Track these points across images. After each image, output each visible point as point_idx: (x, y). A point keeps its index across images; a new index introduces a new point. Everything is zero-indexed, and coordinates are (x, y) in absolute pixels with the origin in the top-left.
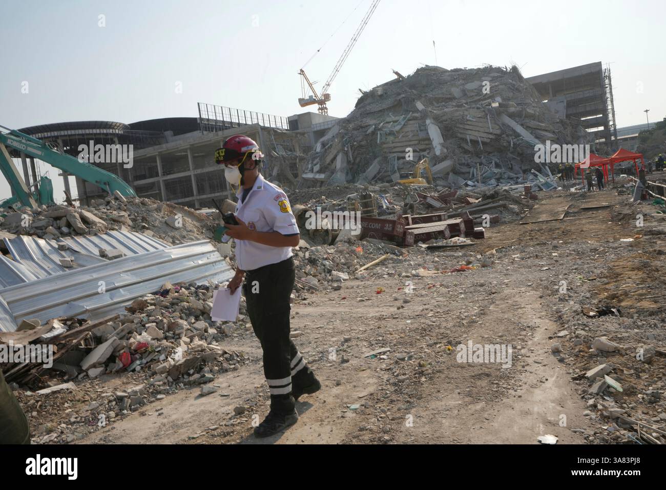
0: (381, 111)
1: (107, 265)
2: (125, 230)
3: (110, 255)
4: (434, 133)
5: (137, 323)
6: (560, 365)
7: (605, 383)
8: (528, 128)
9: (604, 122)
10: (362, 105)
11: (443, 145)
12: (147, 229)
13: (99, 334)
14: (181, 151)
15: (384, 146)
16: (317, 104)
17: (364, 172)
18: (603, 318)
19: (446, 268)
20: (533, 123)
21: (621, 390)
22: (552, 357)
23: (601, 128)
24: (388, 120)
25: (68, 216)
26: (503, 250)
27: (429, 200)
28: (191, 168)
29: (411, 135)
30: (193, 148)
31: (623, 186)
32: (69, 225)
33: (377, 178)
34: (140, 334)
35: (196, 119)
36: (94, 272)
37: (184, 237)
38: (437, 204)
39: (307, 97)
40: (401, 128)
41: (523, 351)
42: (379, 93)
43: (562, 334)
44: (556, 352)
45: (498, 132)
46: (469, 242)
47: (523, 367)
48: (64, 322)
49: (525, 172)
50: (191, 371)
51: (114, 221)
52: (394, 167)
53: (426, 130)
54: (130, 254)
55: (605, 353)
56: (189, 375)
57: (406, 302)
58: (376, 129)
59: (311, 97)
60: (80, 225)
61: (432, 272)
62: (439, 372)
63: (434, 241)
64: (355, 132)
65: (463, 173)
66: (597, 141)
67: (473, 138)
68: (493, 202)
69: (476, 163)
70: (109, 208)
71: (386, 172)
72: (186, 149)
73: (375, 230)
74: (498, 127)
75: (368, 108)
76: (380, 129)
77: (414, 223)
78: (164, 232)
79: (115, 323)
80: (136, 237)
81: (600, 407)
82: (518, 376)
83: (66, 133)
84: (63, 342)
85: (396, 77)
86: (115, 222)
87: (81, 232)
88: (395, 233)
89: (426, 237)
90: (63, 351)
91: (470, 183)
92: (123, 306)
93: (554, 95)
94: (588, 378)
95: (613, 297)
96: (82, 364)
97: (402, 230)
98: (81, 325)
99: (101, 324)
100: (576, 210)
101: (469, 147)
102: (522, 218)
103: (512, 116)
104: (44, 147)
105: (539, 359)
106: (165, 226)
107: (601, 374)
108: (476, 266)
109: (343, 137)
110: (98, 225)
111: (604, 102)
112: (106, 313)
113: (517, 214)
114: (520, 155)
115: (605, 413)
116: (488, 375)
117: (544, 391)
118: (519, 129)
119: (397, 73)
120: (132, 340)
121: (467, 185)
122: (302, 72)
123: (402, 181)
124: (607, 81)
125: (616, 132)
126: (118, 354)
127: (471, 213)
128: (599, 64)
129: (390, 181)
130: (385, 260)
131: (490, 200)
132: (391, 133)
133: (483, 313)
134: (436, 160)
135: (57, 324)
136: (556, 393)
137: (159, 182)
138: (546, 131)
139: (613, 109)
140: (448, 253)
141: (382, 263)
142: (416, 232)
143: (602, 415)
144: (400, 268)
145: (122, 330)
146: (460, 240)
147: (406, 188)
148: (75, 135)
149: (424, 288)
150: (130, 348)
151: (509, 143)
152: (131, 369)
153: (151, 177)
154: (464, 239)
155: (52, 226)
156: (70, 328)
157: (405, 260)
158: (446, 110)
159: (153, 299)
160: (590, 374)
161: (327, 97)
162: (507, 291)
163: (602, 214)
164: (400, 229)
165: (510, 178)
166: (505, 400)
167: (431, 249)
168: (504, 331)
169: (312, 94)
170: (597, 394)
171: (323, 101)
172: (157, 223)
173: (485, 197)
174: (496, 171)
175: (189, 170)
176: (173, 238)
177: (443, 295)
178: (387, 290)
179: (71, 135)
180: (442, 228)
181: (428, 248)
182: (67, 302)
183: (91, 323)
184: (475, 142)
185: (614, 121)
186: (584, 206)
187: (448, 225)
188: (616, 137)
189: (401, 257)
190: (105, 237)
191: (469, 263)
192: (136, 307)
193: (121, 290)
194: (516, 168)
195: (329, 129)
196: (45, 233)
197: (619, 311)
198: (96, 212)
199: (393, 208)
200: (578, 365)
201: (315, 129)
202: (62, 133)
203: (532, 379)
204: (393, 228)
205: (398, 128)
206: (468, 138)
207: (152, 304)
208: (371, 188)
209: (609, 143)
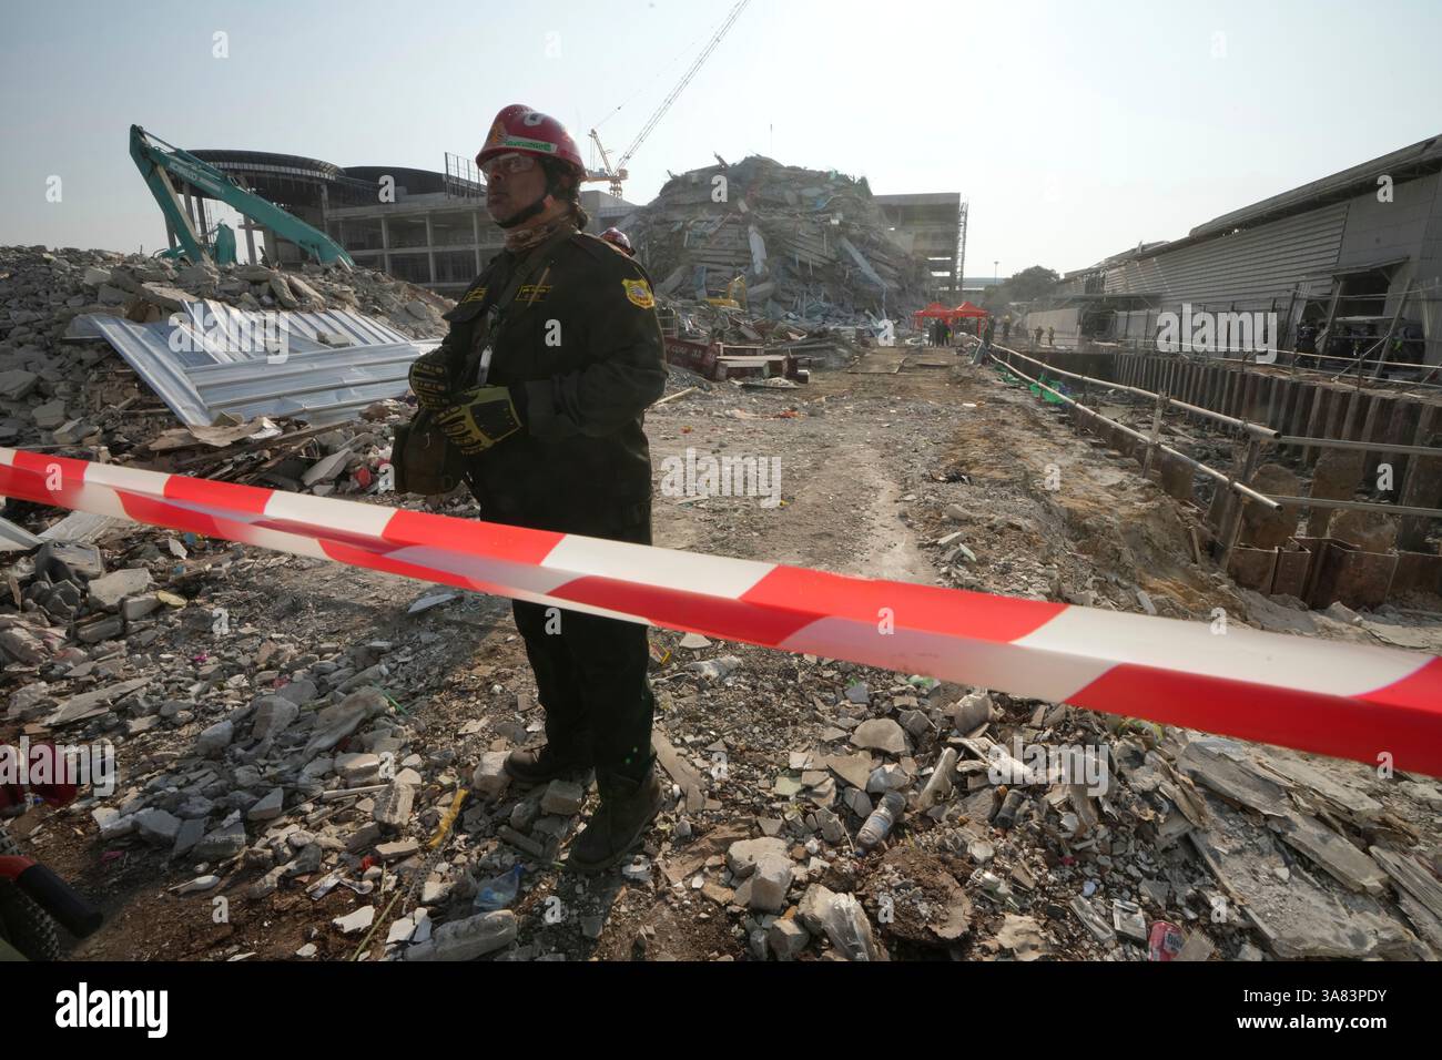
0: (692, 204)
1: (333, 353)
2: (350, 311)
3: (333, 342)
4: (757, 244)
5: (377, 435)
6: (908, 530)
7: (960, 550)
8: (868, 258)
9: (951, 267)
10: (669, 192)
11: (765, 262)
12: (381, 314)
13: (325, 444)
14: (417, 217)
15: (693, 251)
16: (608, 182)
17: (662, 281)
18: (951, 485)
19: (766, 412)
20: (876, 253)
21: (974, 559)
22: (899, 522)
23: (947, 274)
24: (701, 217)
25: (271, 281)
26: (834, 400)
27: (742, 328)
28: (429, 243)
29: (727, 242)
30: (435, 216)
31: (962, 346)
32: (272, 294)
33: (678, 292)
34: (382, 449)
35: (441, 175)
36: (315, 361)
37: (431, 332)
38: (752, 335)
39: (596, 170)
40: (717, 232)
41: (867, 513)
42: (693, 181)
43: (909, 498)
44: (903, 516)
45: (834, 257)
46: (792, 385)
47: (869, 529)
48: (277, 421)
49: (856, 311)
50: (456, 501)
51: (336, 297)
52: (700, 282)
53: (747, 239)
54: (359, 344)
55: (958, 521)
56: (453, 505)
57: (722, 445)
58: (684, 228)
59: (602, 170)
60: (289, 296)
61: (750, 415)
62: (773, 527)
63: (749, 378)
64: (657, 227)
65: (784, 302)
66: (941, 289)
67: (803, 260)
68: (820, 342)
69: (802, 292)
70: (327, 278)
71: (690, 285)
72: (425, 215)
73: (679, 355)
74: (833, 250)
75: (676, 197)
76: (688, 229)
77: (725, 354)
78: (404, 322)
79: (345, 431)
80: (366, 322)
81: (954, 575)
82: (864, 539)
83: (251, 167)
84: (278, 447)
85: (717, 163)
86: (337, 299)
87: (290, 306)
88: (705, 363)
89: (741, 373)
90: (279, 459)
91: (791, 315)
92: (356, 411)
93: (903, 224)
94: (940, 546)
95: (962, 464)
96: (303, 478)
97: (713, 360)
98: (299, 429)
99: (328, 429)
100: (911, 365)
101: (796, 270)
102: (851, 366)
103: (851, 239)
104: (224, 180)
105: (887, 522)
106: (405, 313)
107: (956, 542)
108: (801, 414)
109: (641, 232)
110: (314, 299)
111: (955, 243)
112: (331, 417)
113: (846, 361)
114: (855, 290)
115: (959, 582)
116: (830, 535)
117: (893, 556)
118: (858, 258)
119: (719, 158)
120: (371, 455)
121: (788, 317)
122: (593, 134)
123: (710, 301)
124: (963, 218)
125: (962, 282)
126: (352, 471)
127: (793, 352)
128: (957, 196)
129: (694, 298)
130: (691, 393)
131: (818, 339)
132: (703, 236)
133: (816, 467)
134: (755, 280)
135: (267, 423)
136: (906, 559)
137: (382, 256)
138: (888, 265)
139: (963, 253)
140: (769, 395)
141: (686, 397)
142: (730, 364)
143: (955, 583)
144: (709, 405)
145: (357, 441)
146: (781, 381)
147: (715, 310)
148: (264, 172)
149: (743, 433)
150: (369, 465)
151: (844, 272)
152: (372, 490)
153: (372, 247)
154: (787, 381)
155: (249, 292)
156: (285, 430)
157: (716, 398)
158: (775, 217)
159: (397, 407)
160: (942, 541)
161: (623, 174)
162: (842, 446)
163: (938, 374)
164: (711, 358)
165: (839, 317)
166: (851, 563)
167: (747, 388)
168: (843, 489)
169: (604, 166)
170: (951, 562)
171: (618, 178)
172: (394, 309)
173: (811, 334)
174: (824, 305)
175: (426, 245)
176: (416, 330)
177: (766, 442)
178: (696, 430)
179: (259, 171)
180: (761, 364)
181: (743, 386)
182: (279, 397)
183: (312, 427)
184: (803, 265)
185: (962, 267)
186: (921, 362)
187: (770, 362)
188: (961, 287)
189: (710, 393)
190: (323, 316)
191: (794, 409)
192: (373, 413)
193: (352, 389)
194: (848, 305)
195: (623, 217)
196: (239, 301)
197: (969, 478)
198: (311, 281)
199: (697, 333)
200: (928, 532)
201: (603, 216)
202: (246, 166)
203: (879, 543)
204: (703, 356)
205: (712, 231)
206: (797, 258)
207: (395, 413)
208: (671, 303)
209: (951, 293)
